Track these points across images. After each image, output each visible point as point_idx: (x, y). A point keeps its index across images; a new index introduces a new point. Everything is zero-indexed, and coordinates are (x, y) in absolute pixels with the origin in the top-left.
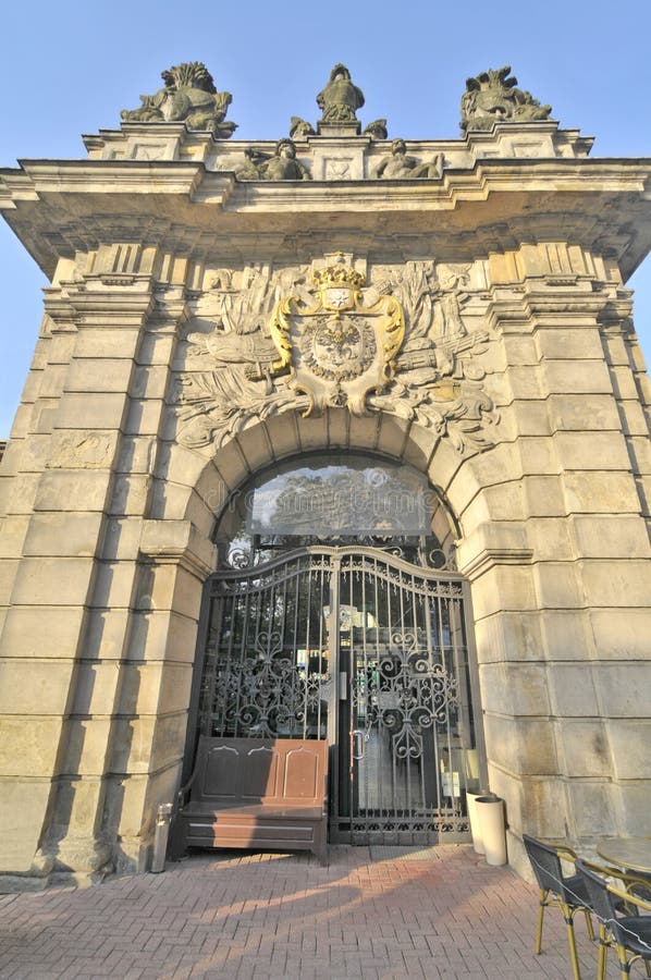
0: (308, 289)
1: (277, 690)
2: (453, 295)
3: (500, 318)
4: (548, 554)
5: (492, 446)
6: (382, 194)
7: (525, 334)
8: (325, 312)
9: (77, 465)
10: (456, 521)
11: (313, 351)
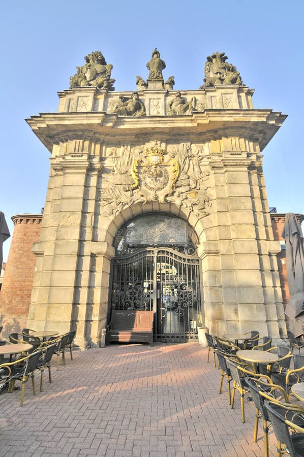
0: (144, 156)
1: (137, 296)
2: (197, 157)
3: (213, 167)
4: (224, 252)
5: (209, 215)
6: (171, 120)
7: (222, 173)
8: (150, 165)
9: (68, 224)
10: (198, 238)
11: (146, 180)
